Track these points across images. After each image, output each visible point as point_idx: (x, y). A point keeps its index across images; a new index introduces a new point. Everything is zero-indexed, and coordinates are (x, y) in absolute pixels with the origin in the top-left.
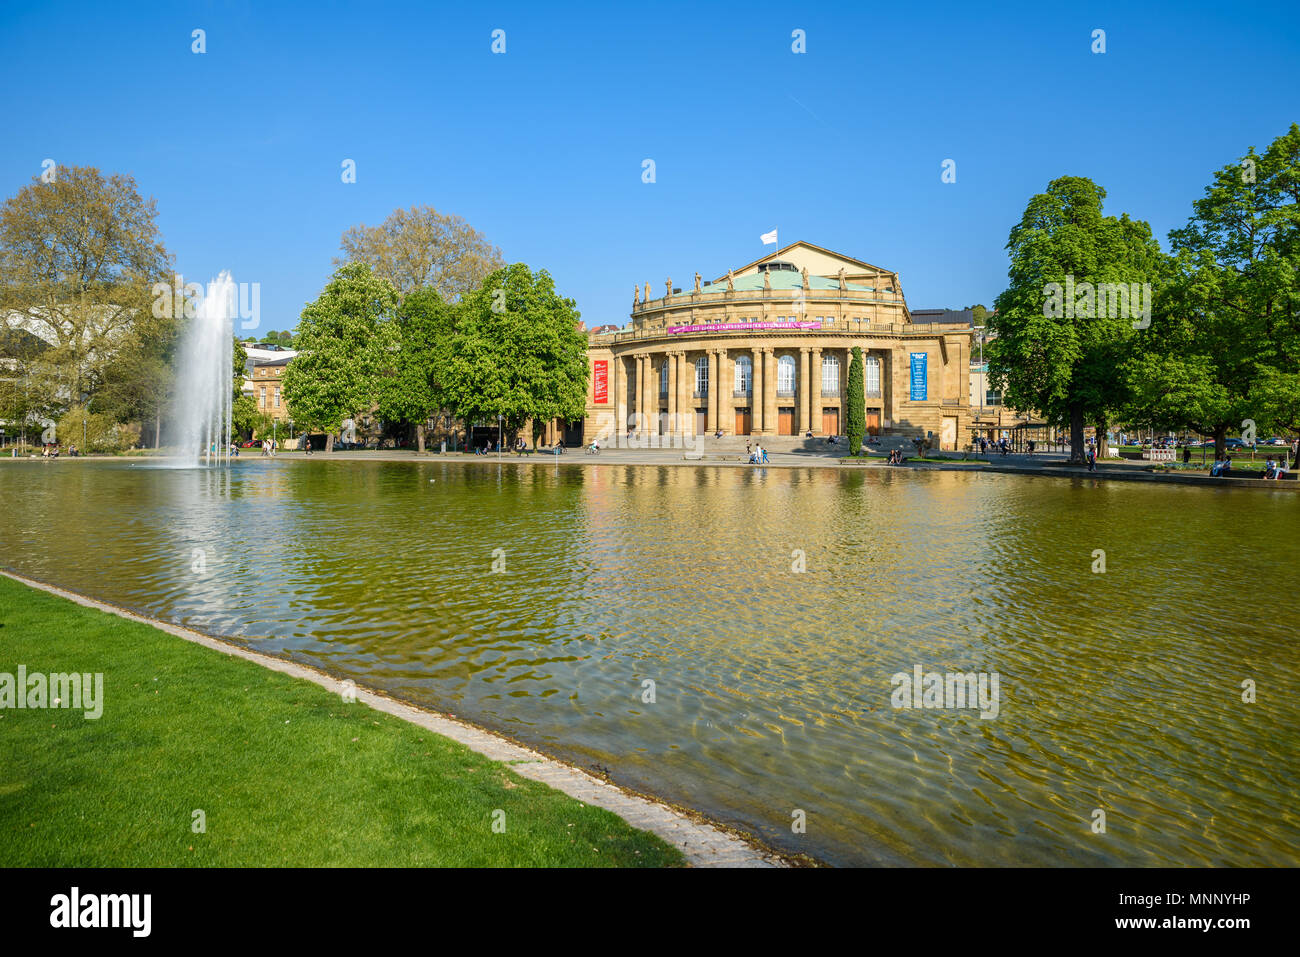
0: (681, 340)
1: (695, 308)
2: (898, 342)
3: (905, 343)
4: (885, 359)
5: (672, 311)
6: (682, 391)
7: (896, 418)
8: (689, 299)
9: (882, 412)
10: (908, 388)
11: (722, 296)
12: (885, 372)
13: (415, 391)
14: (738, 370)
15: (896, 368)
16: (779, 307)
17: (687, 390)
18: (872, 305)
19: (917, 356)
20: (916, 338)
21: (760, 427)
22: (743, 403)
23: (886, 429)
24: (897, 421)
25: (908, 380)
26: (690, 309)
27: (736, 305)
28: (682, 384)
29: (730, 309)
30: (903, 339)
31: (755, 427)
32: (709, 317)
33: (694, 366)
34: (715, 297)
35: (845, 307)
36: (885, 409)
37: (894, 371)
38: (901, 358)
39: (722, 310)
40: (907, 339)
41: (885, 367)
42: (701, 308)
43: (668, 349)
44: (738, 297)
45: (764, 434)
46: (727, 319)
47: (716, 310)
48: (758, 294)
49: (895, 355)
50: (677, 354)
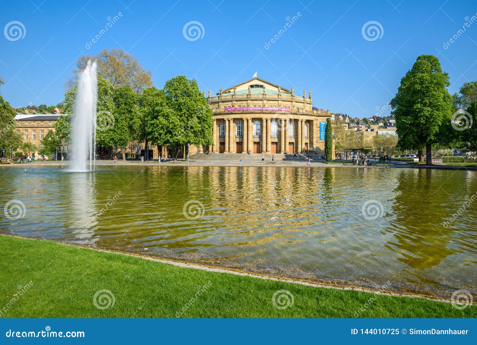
0: (232, 114)
1: (234, 101)
2: (315, 117)
3: (318, 118)
4: (310, 124)
5: (223, 102)
6: (231, 135)
7: (315, 146)
8: (231, 97)
9: (309, 144)
10: (319, 136)
11: (246, 96)
12: (310, 129)
13: (123, 132)
14: (255, 127)
15: (314, 127)
16: (269, 102)
17: (233, 134)
18: (303, 103)
19: (322, 123)
20: (322, 116)
21: (265, 150)
22: (257, 140)
23: (310, 151)
24: (315, 148)
25: (319, 132)
26: (232, 101)
27: (252, 100)
28: (231, 132)
29: (249, 102)
30: (317, 116)
31: (263, 150)
32: (240, 105)
33: (236, 124)
34: (242, 96)
35: (294, 103)
36: (309, 143)
37: (314, 128)
38: (316, 124)
39: (246, 102)
40: (319, 116)
41: (310, 127)
42: (236, 101)
43: (225, 117)
44: (253, 97)
45: (267, 153)
46: (248, 106)
47: (243, 102)
48: (261, 96)
49: (315, 122)
50: (229, 119)
